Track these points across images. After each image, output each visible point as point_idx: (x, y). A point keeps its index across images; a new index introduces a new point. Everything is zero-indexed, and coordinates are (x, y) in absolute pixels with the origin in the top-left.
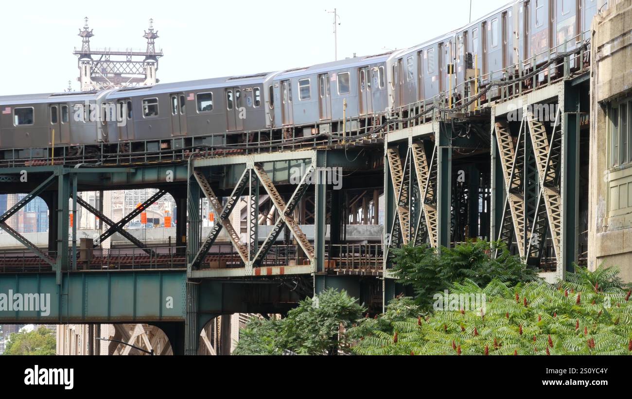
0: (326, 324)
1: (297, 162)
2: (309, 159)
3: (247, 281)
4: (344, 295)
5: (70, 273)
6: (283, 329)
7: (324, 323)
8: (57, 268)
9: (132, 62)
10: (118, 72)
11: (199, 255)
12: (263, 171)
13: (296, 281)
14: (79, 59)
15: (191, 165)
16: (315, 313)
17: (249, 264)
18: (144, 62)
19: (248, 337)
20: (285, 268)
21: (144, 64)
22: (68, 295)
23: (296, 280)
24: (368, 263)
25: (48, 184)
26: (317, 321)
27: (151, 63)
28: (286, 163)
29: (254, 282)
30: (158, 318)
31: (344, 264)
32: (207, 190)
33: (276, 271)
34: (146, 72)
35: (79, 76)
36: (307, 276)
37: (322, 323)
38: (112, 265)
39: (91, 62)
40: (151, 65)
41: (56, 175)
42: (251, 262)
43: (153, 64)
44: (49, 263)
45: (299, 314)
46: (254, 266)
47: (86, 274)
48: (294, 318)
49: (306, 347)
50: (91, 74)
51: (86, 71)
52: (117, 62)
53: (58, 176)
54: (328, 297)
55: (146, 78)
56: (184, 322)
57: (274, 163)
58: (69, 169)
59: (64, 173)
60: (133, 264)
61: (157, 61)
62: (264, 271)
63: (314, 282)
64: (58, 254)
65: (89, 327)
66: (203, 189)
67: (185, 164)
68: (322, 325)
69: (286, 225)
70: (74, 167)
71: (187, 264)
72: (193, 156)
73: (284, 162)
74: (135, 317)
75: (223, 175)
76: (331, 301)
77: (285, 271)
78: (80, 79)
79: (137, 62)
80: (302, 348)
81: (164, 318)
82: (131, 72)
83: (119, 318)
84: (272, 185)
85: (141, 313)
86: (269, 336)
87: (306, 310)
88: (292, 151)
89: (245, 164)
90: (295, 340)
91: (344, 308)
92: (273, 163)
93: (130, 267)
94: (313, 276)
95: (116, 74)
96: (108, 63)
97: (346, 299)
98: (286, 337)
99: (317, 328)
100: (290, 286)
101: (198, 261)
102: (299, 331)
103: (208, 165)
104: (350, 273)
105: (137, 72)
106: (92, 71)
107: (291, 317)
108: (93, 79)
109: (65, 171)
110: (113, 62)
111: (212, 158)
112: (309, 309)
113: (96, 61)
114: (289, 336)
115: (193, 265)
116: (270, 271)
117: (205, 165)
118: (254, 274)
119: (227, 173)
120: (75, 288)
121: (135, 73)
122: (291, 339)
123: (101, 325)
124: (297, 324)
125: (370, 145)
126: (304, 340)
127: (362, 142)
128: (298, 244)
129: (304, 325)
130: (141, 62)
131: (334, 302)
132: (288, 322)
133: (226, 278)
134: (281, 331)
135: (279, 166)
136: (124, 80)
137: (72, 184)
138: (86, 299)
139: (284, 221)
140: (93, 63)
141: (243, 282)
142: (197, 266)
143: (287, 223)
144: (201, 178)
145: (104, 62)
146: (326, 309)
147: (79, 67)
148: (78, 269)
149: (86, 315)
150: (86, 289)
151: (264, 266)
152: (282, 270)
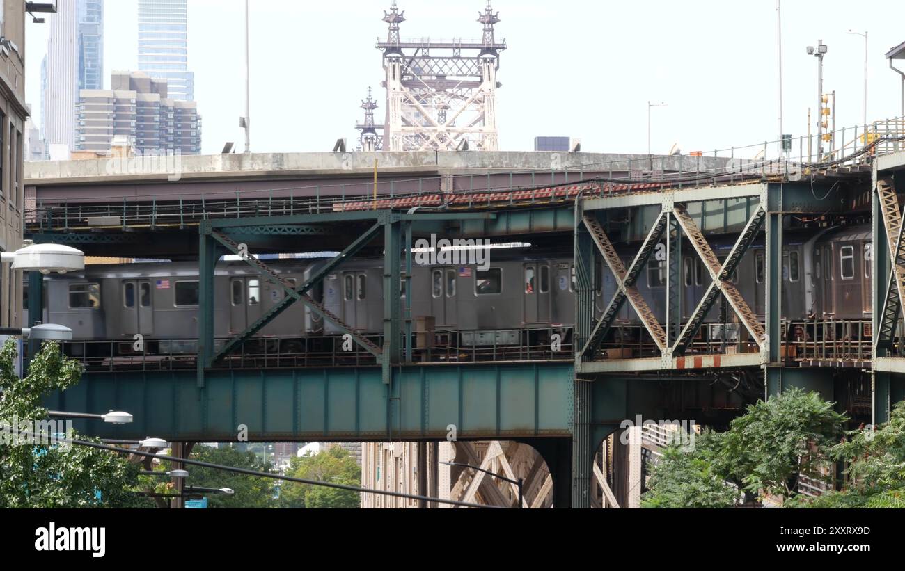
0: (787, 440)
1: (737, 201)
2: (756, 196)
3: (664, 377)
4: (815, 397)
5: (402, 367)
6: (722, 448)
7: (785, 438)
8: (384, 359)
9: (462, 58)
10: (441, 73)
11: (593, 339)
12: (687, 215)
13: (737, 377)
14: (384, 55)
15: (580, 207)
16: (771, 423)
17: (667, 351)
18: (478, 58)
19: (671, 459)
20: (722, 356)
21: (478, 61)
22: (400, 399)
23: (737, 375)
24: (847, 348)
25: (369, 237)
26: (774, 436)
27: (488, 60)
28: (721, 203)
29: (674, 379)
30: (533, 432)
31: (810, 351)
32: (604, 244)
33: (707, 361)
34: (481, 73)
35: (385, 80)
36: (755, 369)
37: (782, 438)
38: (463, 355)
39: (401, 59)
40: (489, 62)
41: (382, 224)
42: (670, 349)
43: (492, 60)
44: (373, 353)
45: (747, 425)
46: (675, 354)
47: (425, 367)
48: (739, 431)
49: (758, 474)
50: (402, 76)
51: (394, 72)
52: (439, 58)
53: (384, 226)
54: (791, 399)
55: (481, 81)
56: (571, 438)
57: (703, 205)
58: (399, 215)
59: (394, 222)
60: (494, 353)
61: (497, 56)
62: (689, 363)
63: (765, 378)
64: (385, 340)
65: (419, 447)
66: (597, 242)
67: (570, 206)
68: (783, 441)
69: (723, 294)
70: (407, 211)
71: (574, 353)
72: (581, 195)
73: (718, 202)
74: (499, 430)
75: (626, 221)
76: (795, 405)
77: (721, 363)
78: (385, 84)
79: (468, 58)
80: (751, 475)
81: (542, 432)
82: (460, 73)
83: (475, 433)
84: (701, 236)
85: (508, 425)
86: (702, 458)
87: (758, 420)
88: (729, 185)
89: (661, 205)
90: (740, 463)
91: (814, 416)
92: (701, 203)
93: (490, 358)
94: (764, 369)
95: (438, 76)
96: (427, 60)
97: (817, 403)
98: (727, 458)
99: (774, 445)
100: (728, 384)
101: (591, 348)
102: (746, 451)
103: (605, 207)
104: (820, 364)
105: (469, 73)
106: (403, 72)
107: (735, 429)
108: (404, 83)
109: (393, 218)
110: (433, 58)
111: (611, 196)
112: (762, 417)
113: (408, 57)
114: (731, 458)
115: (584, 354)
116: (698, 362)
117: (601, 207)
118: (675, 367)
119: (633, 219)
120: (411, 388)
121: (466, 75)
122: (734, 461)
123: (440, 443)
124: (745, 439)
125: (848, 174)
126: (754, 464)
127: (836, 170)
128: (740, 322)
129: (756, 441)
130: (474, 58)
131: (799, 407)
132: (731, 437)
133: (633, 372)
134: (720, 450)
135: (710, 207)
136: (449, 84)
137: (404, 238)
138: (427, 406)
139: (719, 288)
140: (404, 60)
141: (659, 379)
142: (589, 356)
143: (724, 291)
144: (594, 227)
145: (420, 58)
146: (787, 418)
147: (385, 67)
148: (413, 361)
149: (427, 428)
150: (427, 390)
151: (689, 354)
152: (717, 361)
